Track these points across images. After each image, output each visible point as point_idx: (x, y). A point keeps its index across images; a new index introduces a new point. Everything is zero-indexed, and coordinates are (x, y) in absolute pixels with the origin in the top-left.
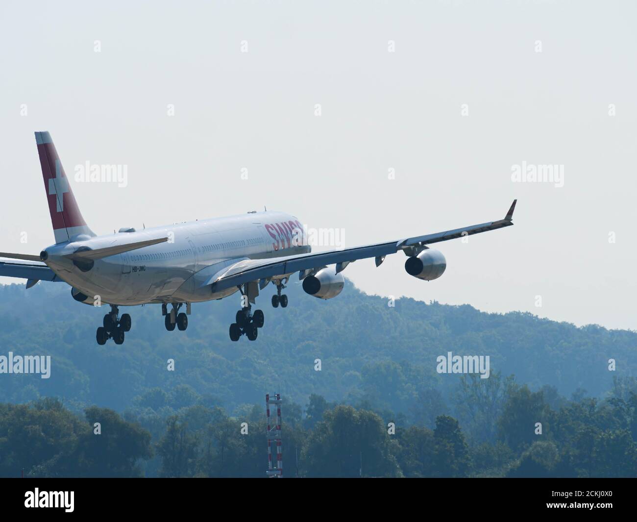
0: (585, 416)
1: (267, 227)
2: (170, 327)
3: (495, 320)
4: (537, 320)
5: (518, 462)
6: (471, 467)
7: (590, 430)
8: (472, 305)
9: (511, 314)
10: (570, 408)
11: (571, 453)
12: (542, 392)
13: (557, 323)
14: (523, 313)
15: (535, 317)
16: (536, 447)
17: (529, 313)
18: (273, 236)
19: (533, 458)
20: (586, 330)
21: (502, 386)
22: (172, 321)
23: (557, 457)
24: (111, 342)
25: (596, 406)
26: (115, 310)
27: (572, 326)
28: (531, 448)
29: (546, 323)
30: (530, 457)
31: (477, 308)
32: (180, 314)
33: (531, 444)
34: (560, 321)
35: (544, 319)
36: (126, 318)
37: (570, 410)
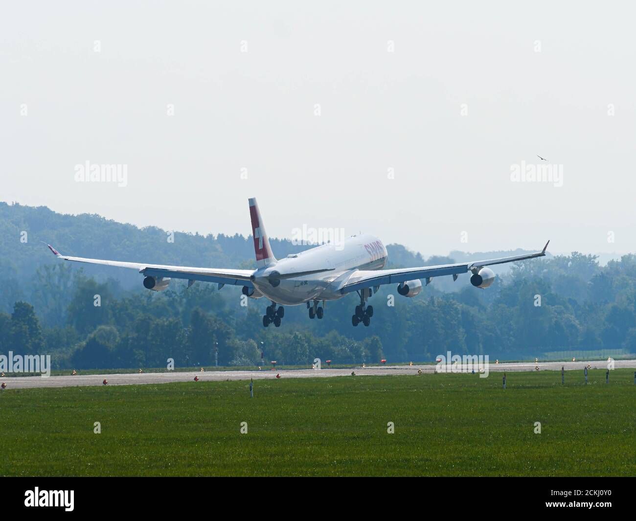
0: (143, 305)
1: (366, 246)
2: (312, 316)
3: (67, 220)
4: (104, 222)
5: (84, 343)
6: (43, 346)
7: (147, 318)
8: (48, 207)
9: (82, 216)
10: (130, 298)
11: (129, 337)
12: (107, 284)
13: (121, 224)
14: (92, 215)
15: (102, 219)
16: (100, 330)
17: (98, 215)
18: (369, 252)
19: (97, 340)
20: (146, 231)
21: (72, 277)
22: (314, 312)
23: (118, 340)
24: (272, 325)
25: (153, 297)
26: (274, 304)
27: (135, 228)
28: (95, 332)
29: (112, 223)
30: (94, 339)
31: (52, 209)
32: (319, 308)
33: (95, 328)
34: (124, 223)
35: (110, 220)
36: (281, 309)
37: (130, 301)
